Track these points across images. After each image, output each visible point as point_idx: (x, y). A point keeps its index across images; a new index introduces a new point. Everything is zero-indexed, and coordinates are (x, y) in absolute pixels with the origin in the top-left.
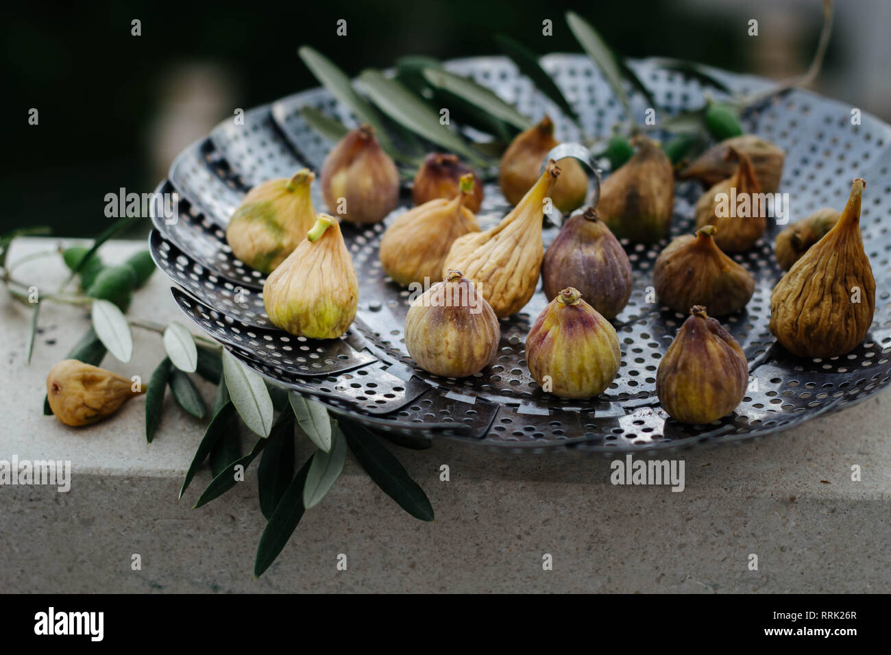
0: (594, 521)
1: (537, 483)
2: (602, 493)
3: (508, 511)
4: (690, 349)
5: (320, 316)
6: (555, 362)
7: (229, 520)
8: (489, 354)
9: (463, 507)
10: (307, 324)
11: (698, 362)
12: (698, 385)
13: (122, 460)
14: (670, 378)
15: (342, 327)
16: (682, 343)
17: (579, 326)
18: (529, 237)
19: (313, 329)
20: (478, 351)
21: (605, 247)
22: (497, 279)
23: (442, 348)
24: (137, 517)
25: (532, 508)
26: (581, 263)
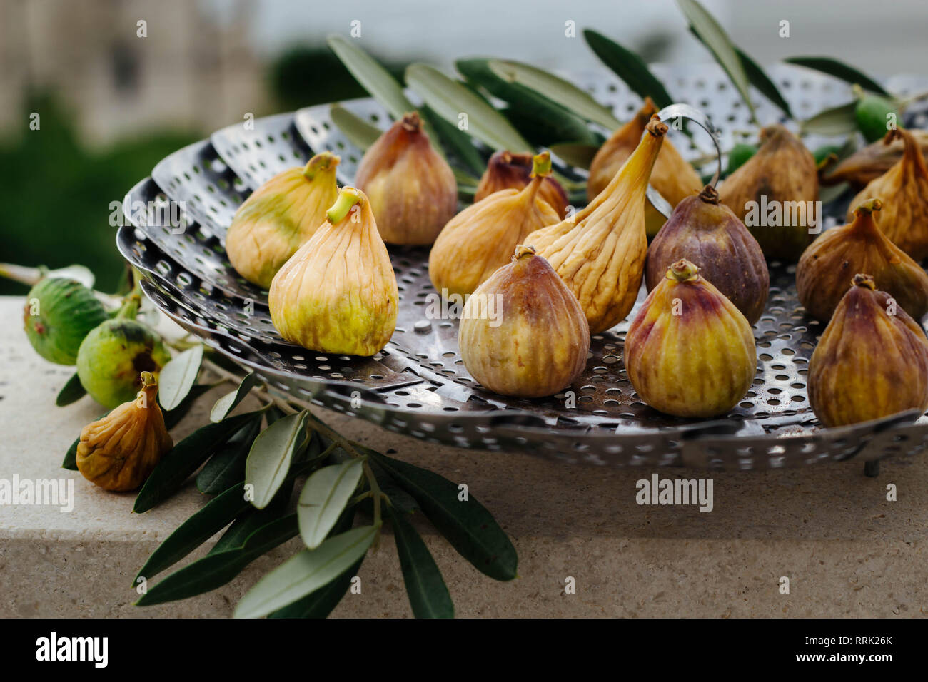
0: (726, 594)
1: (645, 540)
2: (736, 553)
3: (606, 583)
4: (854, 330)
5: (344, 319)
6: (666, 360)
7: (222, 603)
8: (575, 361)
9: (543, 577)
10: (327, 330)
11: (865, 345)
12: (867, 377)
13: (75, 522)
14: (828, 372)
15: (375, 343)
16: (841, 323)
17: (697, 310)
18: (626, 221)
19: (335, 338)
20: (560, 356)
21: (730, 234)
22: (585, 277)
23: (510, 352)
24: (94, 601)
25: (640, 577)
26: (698, 252)
